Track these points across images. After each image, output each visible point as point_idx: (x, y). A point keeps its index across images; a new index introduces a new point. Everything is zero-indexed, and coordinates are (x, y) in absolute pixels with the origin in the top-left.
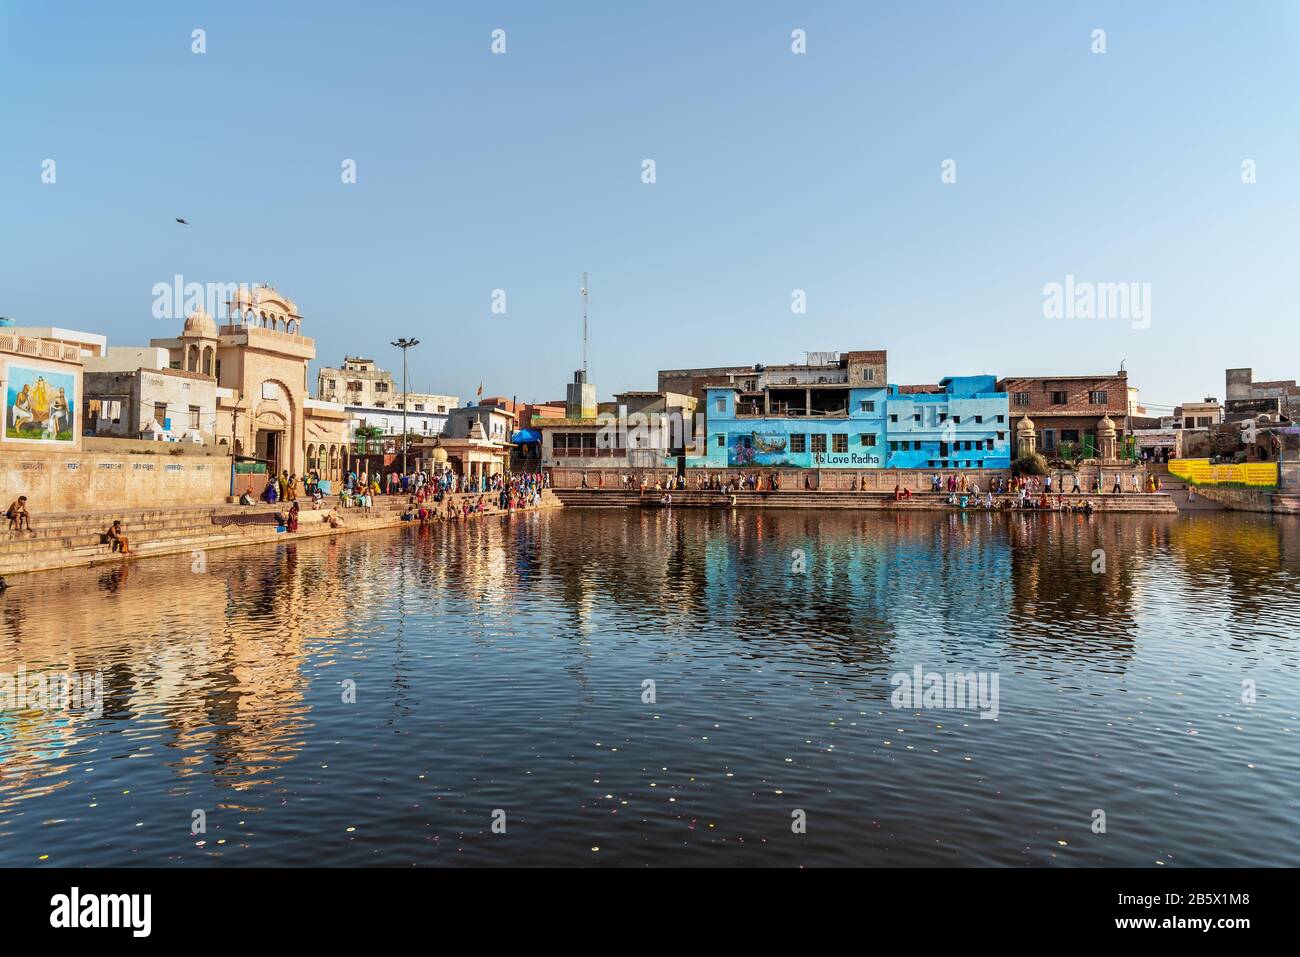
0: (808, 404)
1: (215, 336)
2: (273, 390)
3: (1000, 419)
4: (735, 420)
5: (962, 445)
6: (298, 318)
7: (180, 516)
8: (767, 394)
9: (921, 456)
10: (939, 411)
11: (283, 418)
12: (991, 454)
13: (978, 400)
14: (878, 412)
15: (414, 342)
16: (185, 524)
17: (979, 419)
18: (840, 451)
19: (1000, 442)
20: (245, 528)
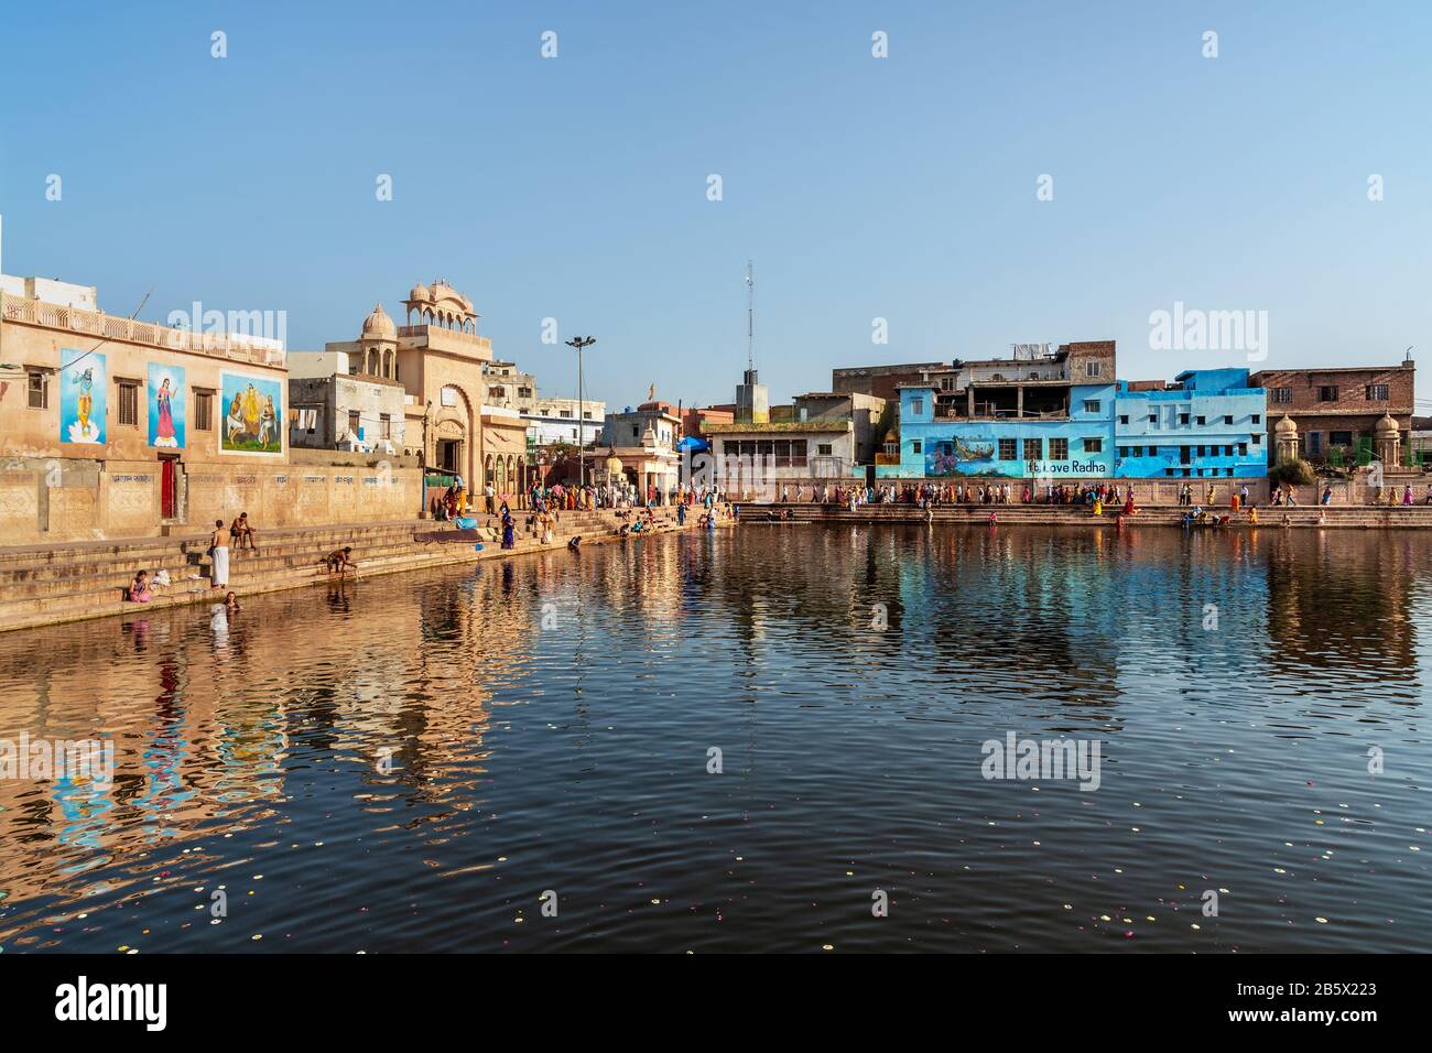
0: (1020, 405)
1: (395, 338)
2: (451, 396)
3: (1256, 419)
4: (934, 423)
5: (1208, 450)
6: (474, 316)
7: (385, 533)
8: (971, 393)
9: (1158, 463)
10: (1180, 410)
11: (462, 426)
12: (1244, 461)
13: (1228, 397)
14: (1104, 413)
15: (590, 341)
16: (391, 542)
17: (1229, 420)
18: (1058, 458)
19: (1256, 446)
20: (446, 546)
